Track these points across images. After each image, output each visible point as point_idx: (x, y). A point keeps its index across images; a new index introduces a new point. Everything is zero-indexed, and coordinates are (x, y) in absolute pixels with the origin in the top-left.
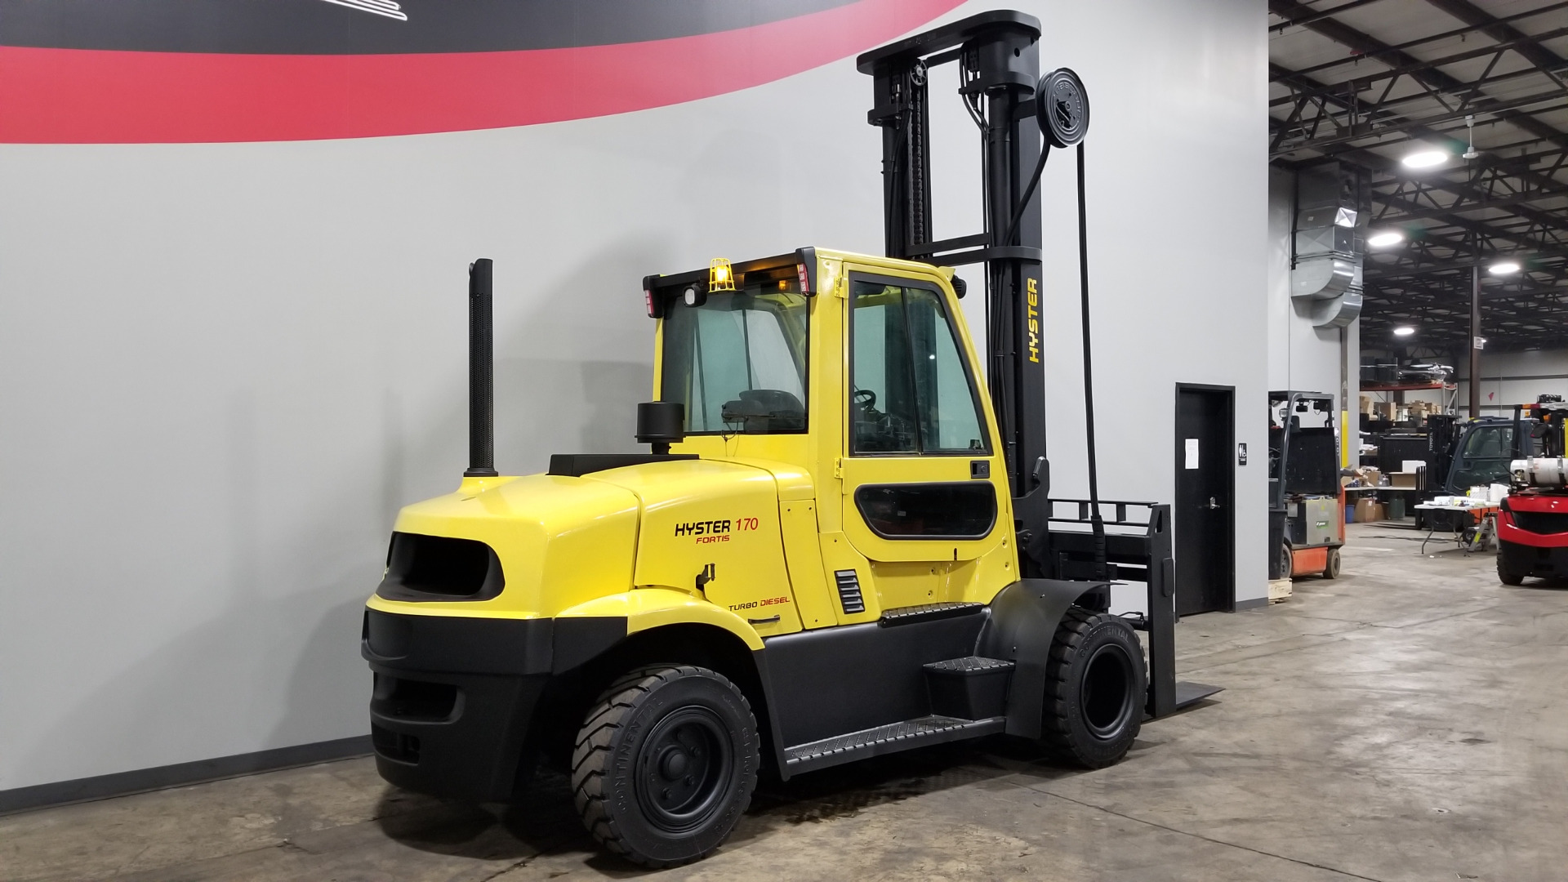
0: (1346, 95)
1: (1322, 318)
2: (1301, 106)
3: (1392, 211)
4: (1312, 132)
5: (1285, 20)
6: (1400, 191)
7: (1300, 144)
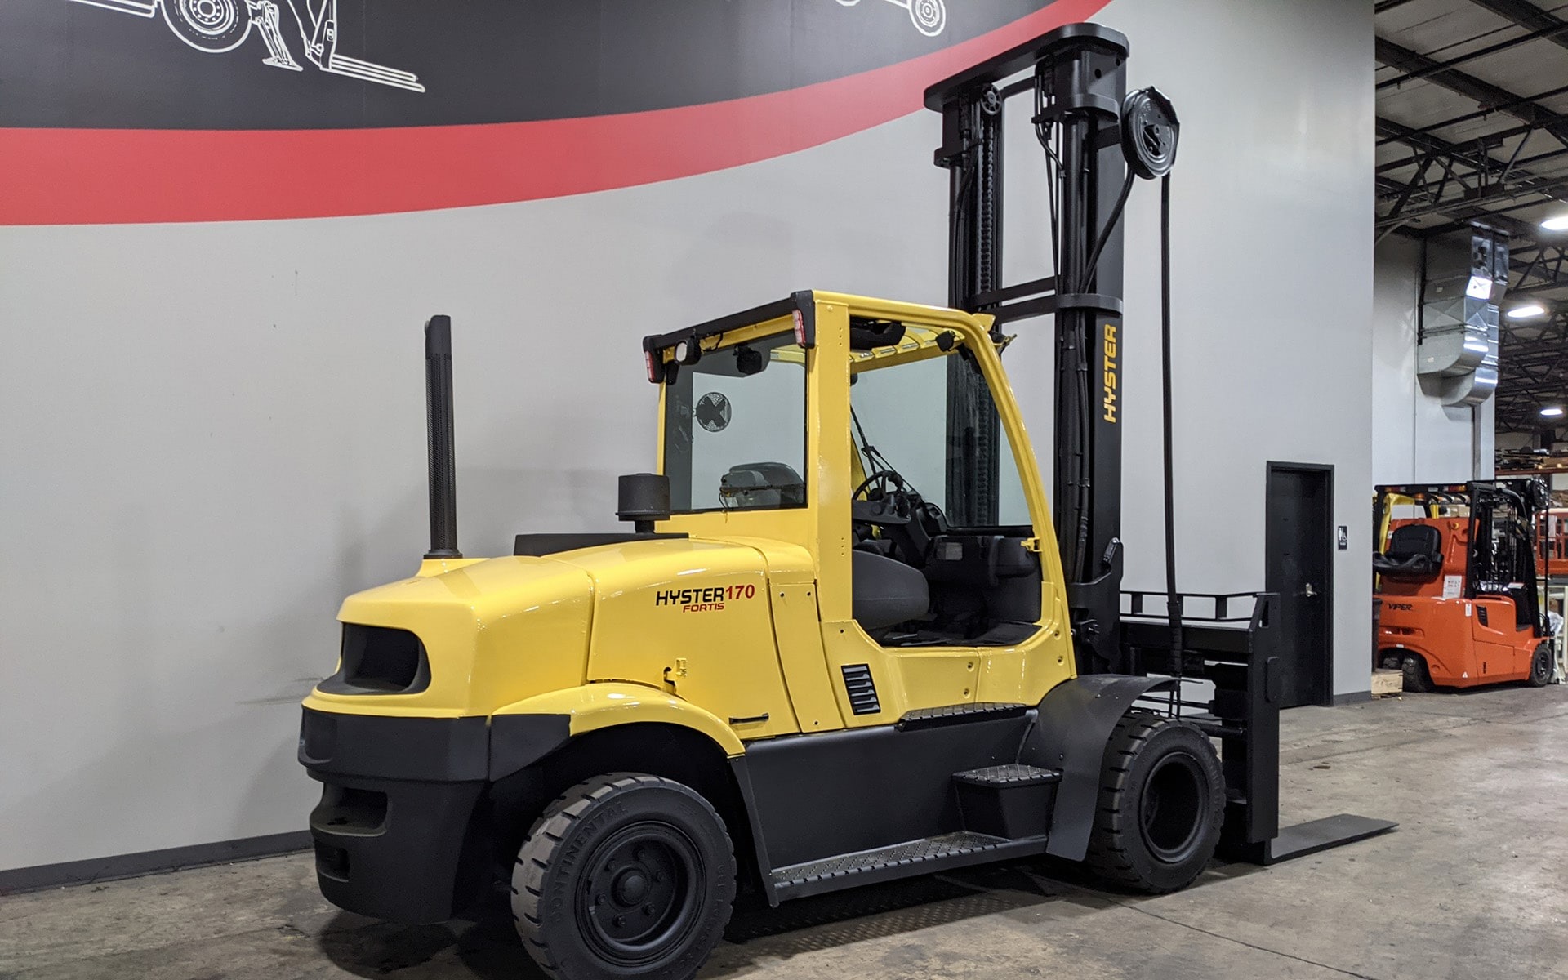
0: (1477, 152)
1: (1454, 395)
2: (1424, 168)
3: (1532, 280)
4: (1439, 194)
5: (1404, 73)
6: (1541, 260)
7: (1424, 209)
